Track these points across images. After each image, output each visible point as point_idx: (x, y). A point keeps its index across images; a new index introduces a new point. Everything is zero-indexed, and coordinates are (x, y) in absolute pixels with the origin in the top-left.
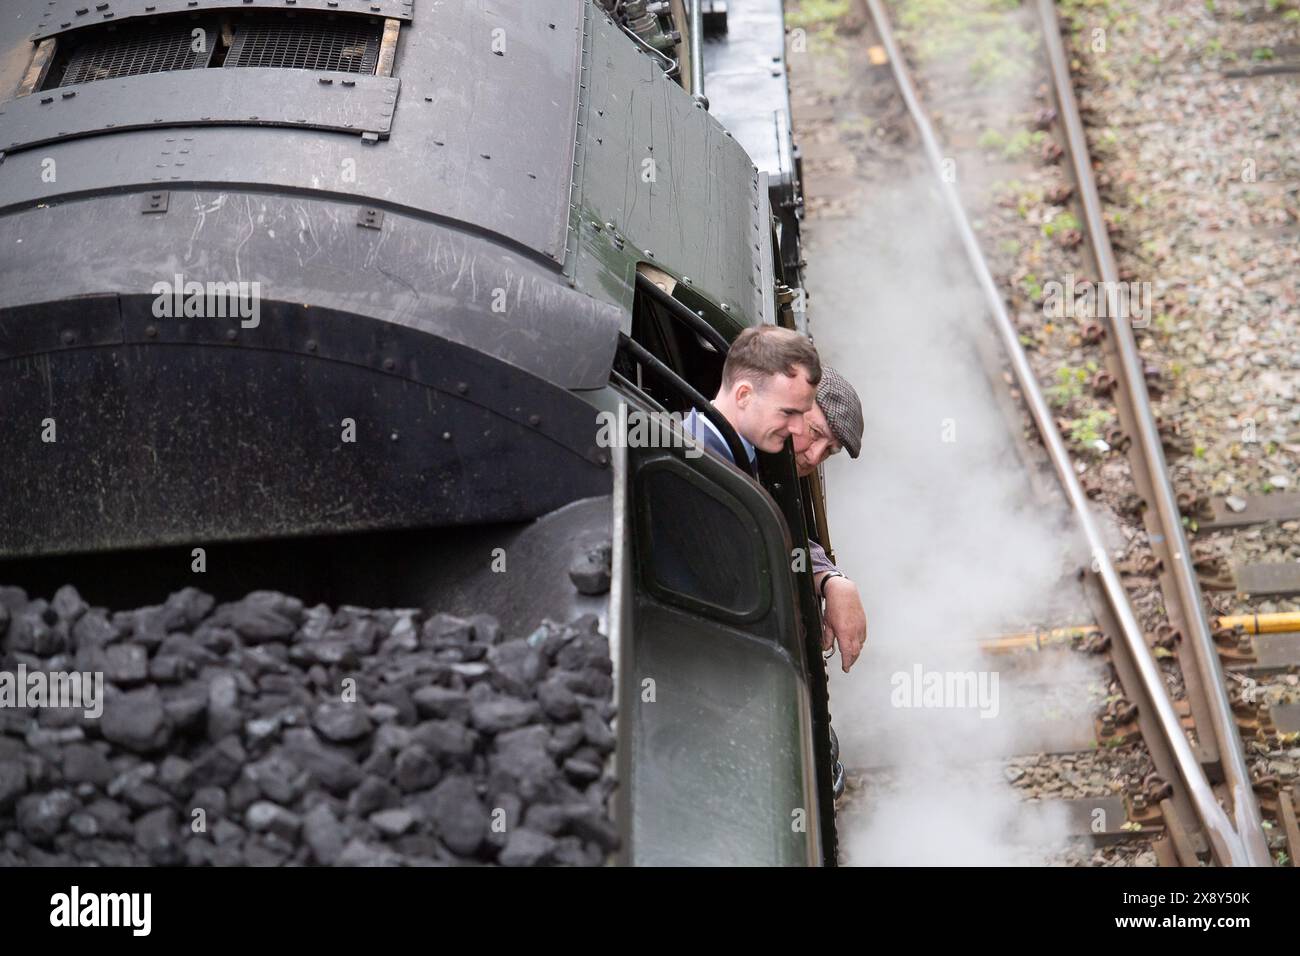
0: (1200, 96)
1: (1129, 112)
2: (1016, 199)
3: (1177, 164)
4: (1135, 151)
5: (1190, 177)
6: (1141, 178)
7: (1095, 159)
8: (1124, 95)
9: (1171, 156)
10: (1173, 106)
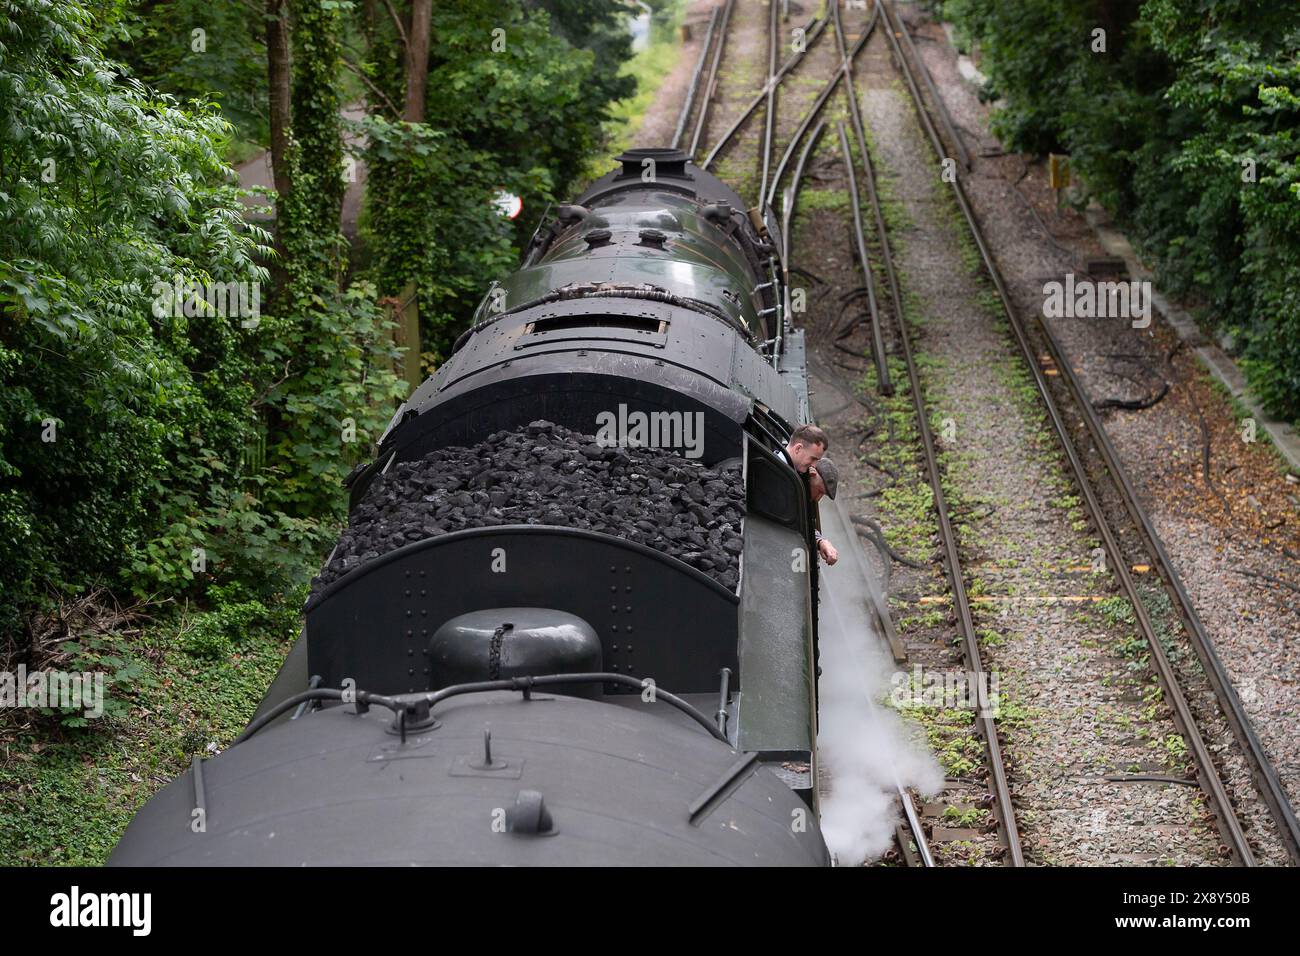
0: (1091, 793)
1: (1044, 799)
2: (967, 853)
3: (1076, 837)
4: (1047, 826)
5: (1084, 846)
6: (1052, 845)
7: (1020, 830)
8: (1041, 788)
9: (1071, 833)
10: (1073, 797)
